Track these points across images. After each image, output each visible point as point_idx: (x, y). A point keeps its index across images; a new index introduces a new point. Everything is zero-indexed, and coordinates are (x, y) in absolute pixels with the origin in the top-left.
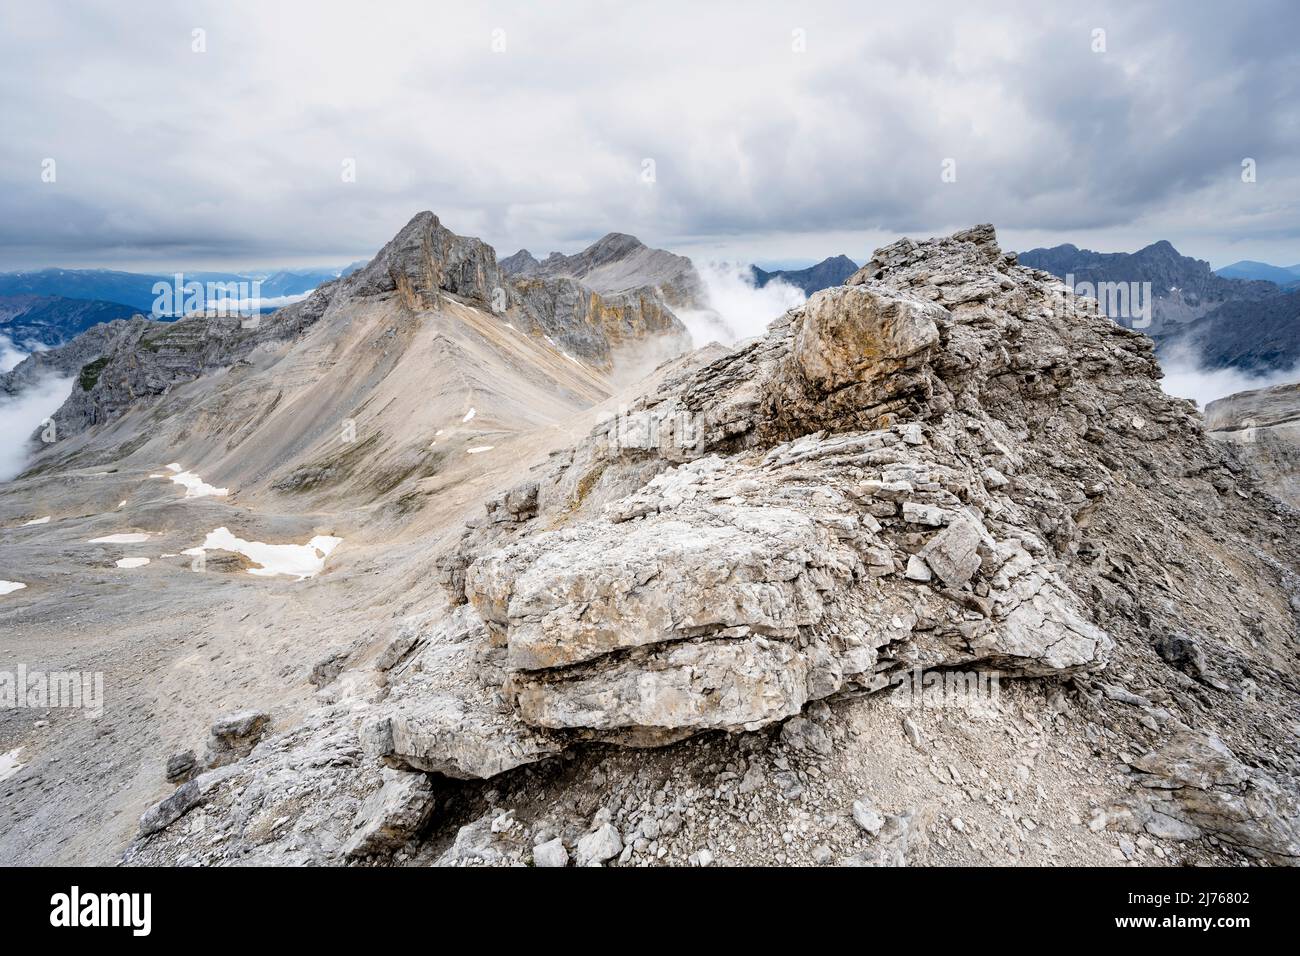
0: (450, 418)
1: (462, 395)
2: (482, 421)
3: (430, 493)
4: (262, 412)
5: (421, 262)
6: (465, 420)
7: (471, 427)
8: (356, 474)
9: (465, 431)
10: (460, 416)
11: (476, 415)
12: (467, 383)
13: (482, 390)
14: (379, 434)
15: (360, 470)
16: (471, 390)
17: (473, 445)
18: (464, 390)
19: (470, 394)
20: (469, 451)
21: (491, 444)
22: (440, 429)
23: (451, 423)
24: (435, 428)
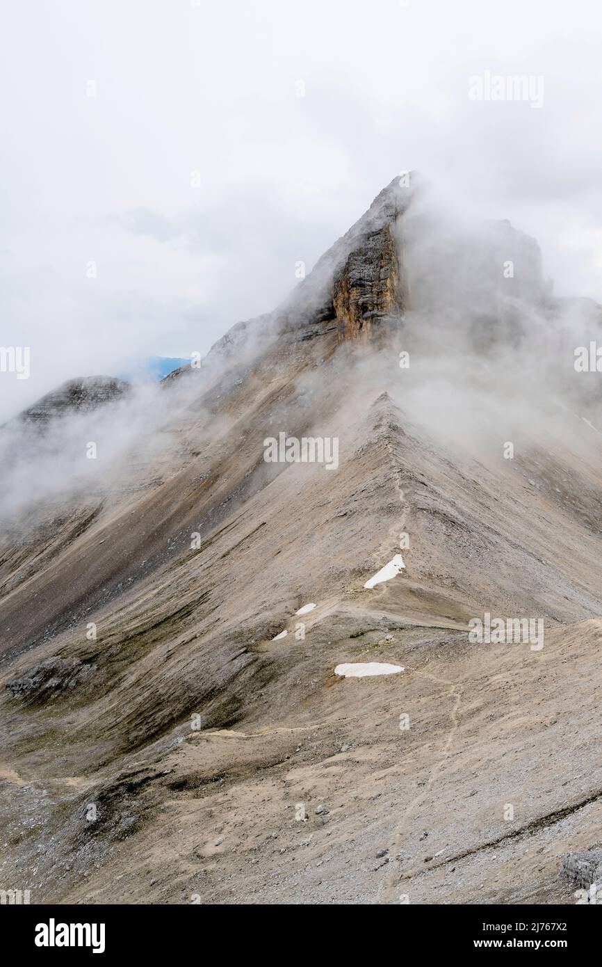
0: (340, 575)
1: (385, 520)
2: (412, 591)
3: (180, 786)
4: (66, 535)
5: (381, 257)
6: (369, 584)
7: (379, 605)
8: (125, 684)
9: (359, 611)
10: (365, 571)
11: (403, 573)
12: (402, 492)
13: (435, 512)
14: (203, 598)
15: (133, 679)
16: (407, 511)
17: (356, 655)
18: (391, 510)
19: (403, 519)
20: (340, 670)
21: (400, 659)
22: (312, 598)
23: (338, 585)
24: (300, 597)
